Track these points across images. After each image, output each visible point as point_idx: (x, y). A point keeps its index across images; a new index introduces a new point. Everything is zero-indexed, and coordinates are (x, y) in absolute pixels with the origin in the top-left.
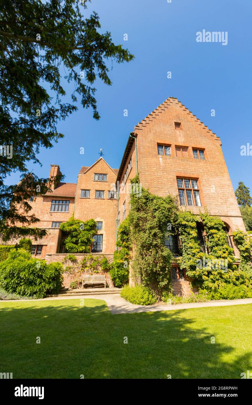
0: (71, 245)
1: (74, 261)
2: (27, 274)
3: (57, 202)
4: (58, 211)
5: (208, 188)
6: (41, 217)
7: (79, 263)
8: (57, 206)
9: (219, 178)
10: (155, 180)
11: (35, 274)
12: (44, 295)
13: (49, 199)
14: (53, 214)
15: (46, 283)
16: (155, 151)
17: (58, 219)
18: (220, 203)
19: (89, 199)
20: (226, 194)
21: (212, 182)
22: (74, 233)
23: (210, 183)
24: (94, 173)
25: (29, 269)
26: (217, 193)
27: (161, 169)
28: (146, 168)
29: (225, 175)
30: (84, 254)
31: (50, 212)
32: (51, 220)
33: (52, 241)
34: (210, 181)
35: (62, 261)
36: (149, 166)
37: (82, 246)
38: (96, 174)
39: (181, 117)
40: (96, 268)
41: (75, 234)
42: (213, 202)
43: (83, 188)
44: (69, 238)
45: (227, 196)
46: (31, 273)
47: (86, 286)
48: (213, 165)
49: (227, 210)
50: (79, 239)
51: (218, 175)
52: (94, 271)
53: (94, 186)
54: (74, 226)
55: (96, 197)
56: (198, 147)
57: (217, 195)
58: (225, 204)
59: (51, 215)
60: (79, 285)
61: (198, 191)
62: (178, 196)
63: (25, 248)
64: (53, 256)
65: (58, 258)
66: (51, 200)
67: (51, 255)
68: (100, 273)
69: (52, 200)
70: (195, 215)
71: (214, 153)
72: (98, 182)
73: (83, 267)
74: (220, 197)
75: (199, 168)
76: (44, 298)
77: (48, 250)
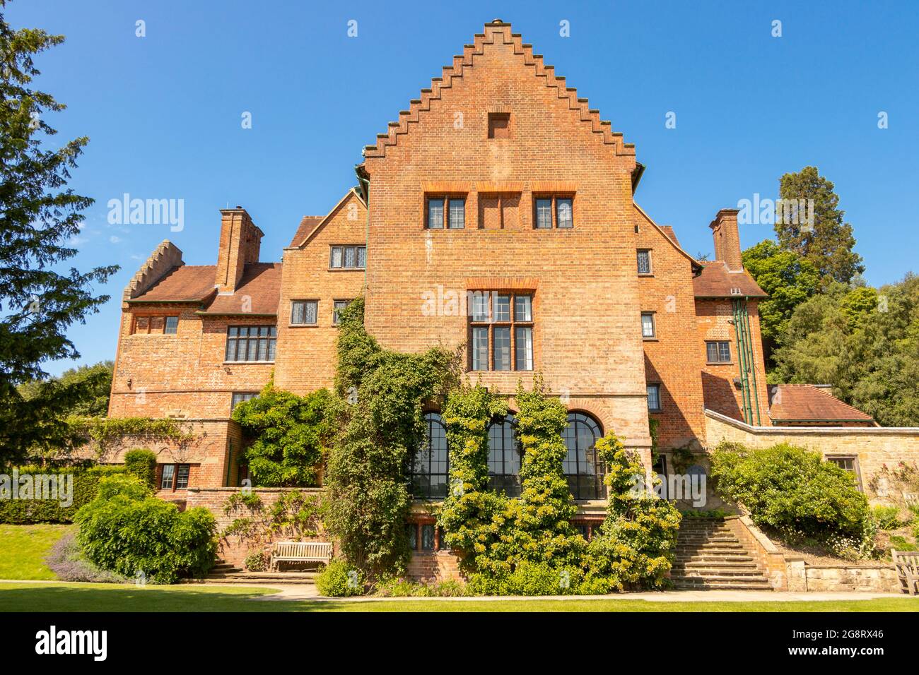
0: (262, 463)
1: (255, 506)
2: (133, 533)
3: (244, 330)
4: (247, 358)
5: (557, 319)
6: (200, 380)
7: (267, 511)
8: (243, 346)
9: (600, 285)
10: (404, 307)
11: (150, 532)
12: (173, 578)
13: (219, 324)
14: (234, 369)
15: (176, 552)
16: (414, 221)
17: (248, 384)
18: (586, 360)
19: (315, 329)
20: (614, 330)
21: (574, 299)
22: (269, 431)
23: (567, 302)
24: (331, 245)
25: (138, 522)
26: (584, 331)
27: (427, 274)
28: (384, 274)
29: (623, 273)
30: (278, 489)
31: (224, 364)
32: (228, 388)
33: (210, 453)
34: (571, 296)
35: (226, 506)
36: (392, 268)
37: (293, 465)
38: (334, 246)
39: (512, 92)
40: (311, 524)
41: (272, 433)
42: (567, 357)
43: (297, 296)
44: (259, 445)
45: (615, 336)
46: (142, 531)
47: (284, 566)
48: (591, 245)
49: (603, 380)
50: (283, 447)
51: (600, 273)
52: (306, 531)
53: (331, 286)
54: (272, 413)
55: (335, 321)
56: (552, 190)
57: (583, 337)
58: (603, 360)
59: (229, 373)
60: (266, 564)
61: (531, 326)
62: (463, 348)
63: (140, 473)
64: (204, 492)
65: (216, 499)
66: (227, 326)
67: (198, 491)
68: (321, 538)
69: (230, 327)
70: (503, 396)
71: (602, 203)
72: (342, 273)
73: (276, 520)
74: (591, 342)
75: (544, 257)
76: (172, 583)
77: (203, 478)
